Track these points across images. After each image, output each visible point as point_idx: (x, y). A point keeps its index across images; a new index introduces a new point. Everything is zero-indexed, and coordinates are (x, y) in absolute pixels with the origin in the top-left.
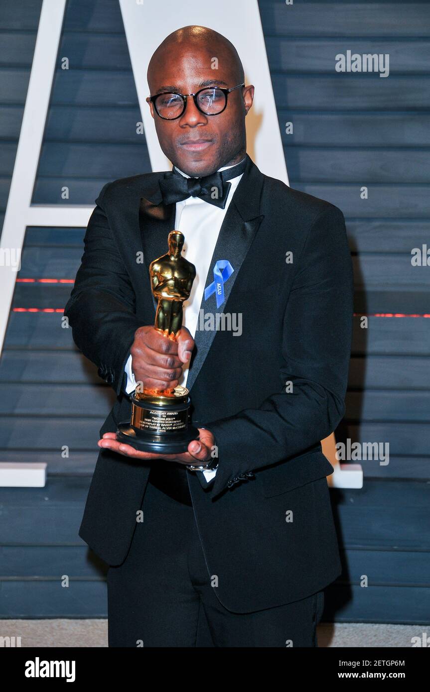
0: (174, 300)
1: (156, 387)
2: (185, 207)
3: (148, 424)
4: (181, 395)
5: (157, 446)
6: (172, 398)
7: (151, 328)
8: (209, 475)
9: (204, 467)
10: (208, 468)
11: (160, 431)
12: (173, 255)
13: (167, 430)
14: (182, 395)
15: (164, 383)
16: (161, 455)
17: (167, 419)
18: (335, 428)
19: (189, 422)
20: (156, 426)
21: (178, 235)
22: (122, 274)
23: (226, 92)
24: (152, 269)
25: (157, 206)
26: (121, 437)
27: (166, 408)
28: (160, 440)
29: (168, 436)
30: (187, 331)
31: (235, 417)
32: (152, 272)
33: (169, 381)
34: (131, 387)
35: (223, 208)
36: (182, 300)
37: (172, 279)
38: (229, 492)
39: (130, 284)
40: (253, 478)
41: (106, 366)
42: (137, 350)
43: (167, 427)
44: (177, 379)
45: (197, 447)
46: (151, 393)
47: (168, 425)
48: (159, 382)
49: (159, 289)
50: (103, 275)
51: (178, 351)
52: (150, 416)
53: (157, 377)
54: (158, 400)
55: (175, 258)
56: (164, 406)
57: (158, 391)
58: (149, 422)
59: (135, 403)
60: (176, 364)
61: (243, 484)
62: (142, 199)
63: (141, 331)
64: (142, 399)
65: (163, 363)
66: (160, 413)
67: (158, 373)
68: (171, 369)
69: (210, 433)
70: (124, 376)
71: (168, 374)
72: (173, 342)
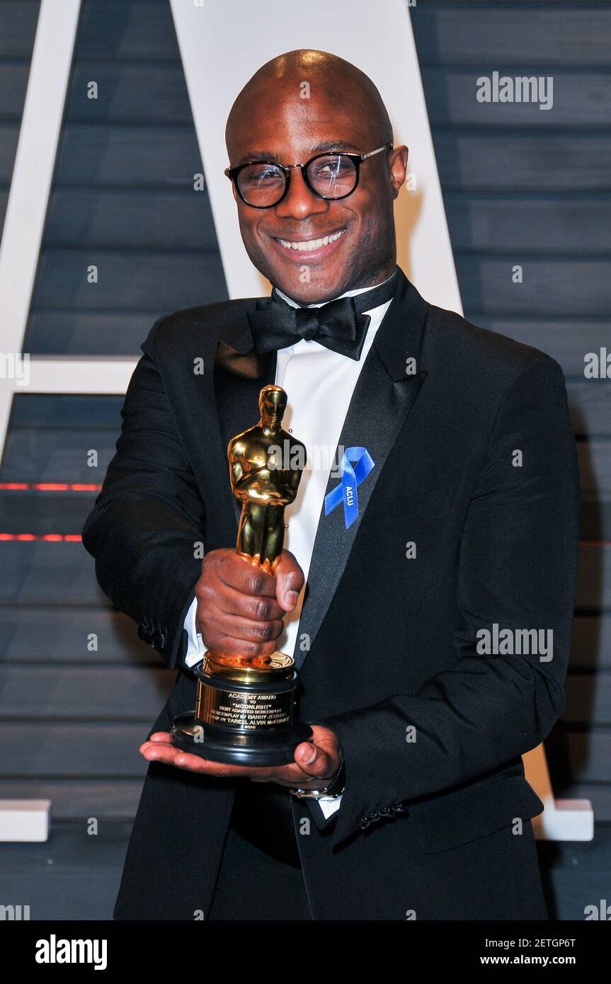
0: (269, 504)
1: (239, 652)
2: (294, 357)
3: (226, 715)
4: (281, 667)
5: (241, 755)
6: (267, 671)
7: (230, 553)
8: (329, 806)
9: (320, 791)
10: (328, 794)
11: (246, 727)
12: (268, 427)
13: (257, 726)
14: (284, 666)
15: (253, 645)
16: (247, 768)
17: (258, 707)
18: (546, 734)
19: (296, 714)
20: (239, 718)
21: (276, 392)
22: (182, 471)
23: (357, 161)
24: (232, 451)
25: (243, 356)
26: (180, 739)
27: (256, 688)
28: (245, 741)
29: (259, 737)
30: (292, 558)
31: (376, 708)
32: (232, 456)
33: (260, 642)
34: (195, 654)
35: (357, 358)
36: (283, 503)
37: (266, 467)
38: (363, 836)
39: (194, 487)
40: (404, 815)
41: (151, 619)
42: (207, 590)
43: (259, 720)
44: (275, 639)
45: (310, 752)
46: (230, 662)
47: (259, 717)
48: (244, 644)
49: (243, 484)
50: (150, 472)
51: (277, 592)
52: (227, 701)
53: (240, 636)
54: (244, 673)
55: (271, 431)
56: (252, 684)
57: (242, 660)
58: (227, 712)
59: (204, 679)
60: (274, 614)
61: (387, 825)
62: (219, 343)
63: (213, 557)
64: (215, 674)
65: (250, 610)
66: (245, 696)
67: (242, 628)
68: (264, 621)
69: (331, 733)
70: (182, 636)
71: (259, 630)
72: (267, 574)
